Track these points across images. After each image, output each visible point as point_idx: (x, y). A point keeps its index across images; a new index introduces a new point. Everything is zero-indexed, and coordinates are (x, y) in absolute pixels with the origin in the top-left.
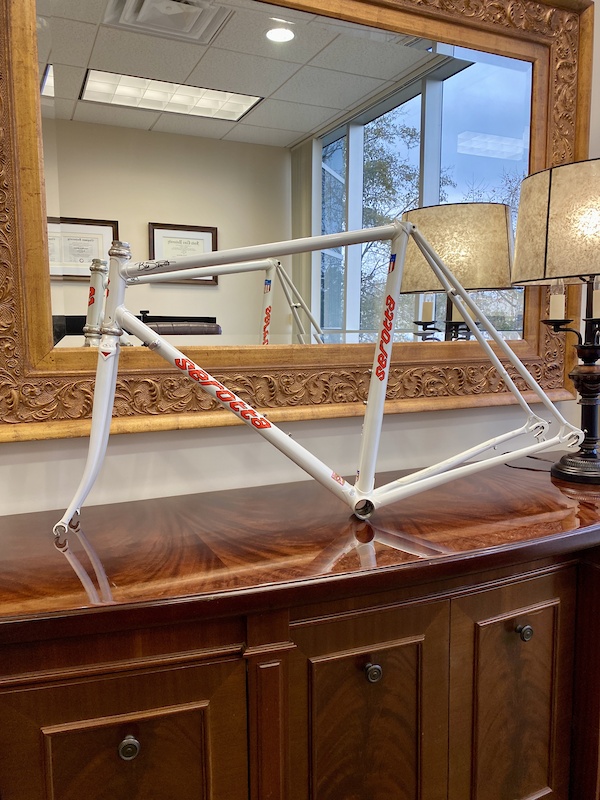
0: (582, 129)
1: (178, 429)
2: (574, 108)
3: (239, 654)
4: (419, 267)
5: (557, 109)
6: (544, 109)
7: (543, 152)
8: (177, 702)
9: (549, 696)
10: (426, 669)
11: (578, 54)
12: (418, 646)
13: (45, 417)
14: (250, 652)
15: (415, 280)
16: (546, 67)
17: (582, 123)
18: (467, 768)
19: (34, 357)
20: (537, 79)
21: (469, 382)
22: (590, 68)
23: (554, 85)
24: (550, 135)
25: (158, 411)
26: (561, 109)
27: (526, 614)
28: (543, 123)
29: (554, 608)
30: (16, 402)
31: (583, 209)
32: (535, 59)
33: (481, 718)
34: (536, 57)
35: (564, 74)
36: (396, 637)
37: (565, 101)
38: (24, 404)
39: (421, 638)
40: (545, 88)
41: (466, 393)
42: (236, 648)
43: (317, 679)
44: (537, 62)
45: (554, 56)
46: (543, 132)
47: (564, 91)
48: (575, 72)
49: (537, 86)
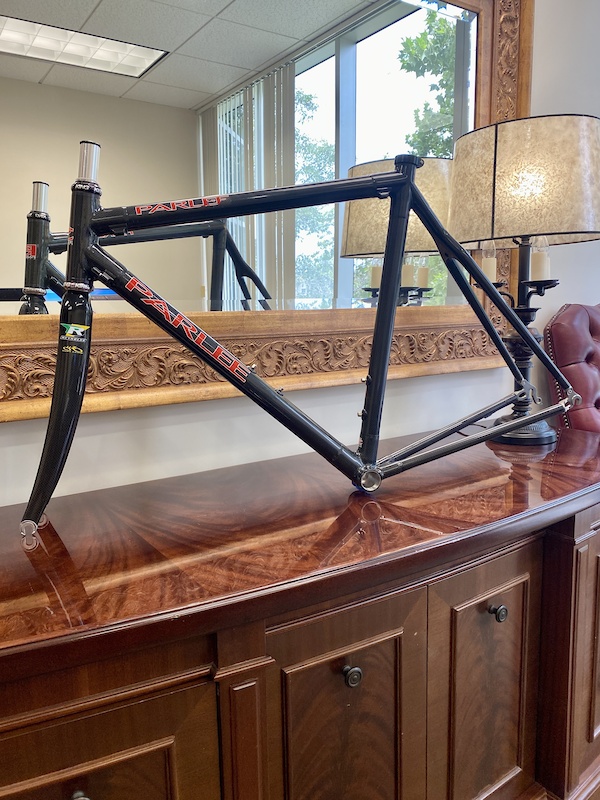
0: (524, 87)
1: (119, 409)
2: (516, 65)
3: (209, 677)
4: (363, 228)
5: (500, 64)
6: (489, 63)
7: (488, 109)
8: (135, 744)
9: (518, 674)
10: (404, 664)
11: (520, 8)
12: (397, 641)
14: (220, 674)
15: (360, 242)
16: (490, 20)
17: (524, 81)
18: (445, 761)
20: (483, 31)
21: (420, 349)
22: (531, 24)
23: (498, 39)
24: (495, 91)
26: (504, 65)
27: (499, 594)
28: (488, 79)
29: (524, 583)
31: (531, 167)
32: (481, 10)
33: (458, 707)
34: (481, 7)
35: (507, 28)
36: (374, 633)
37: (507, 57)
39: (400, 632)
40: (489, 42)
41: (416, 361)
42: (205, 670)
43: (292, 690)
44: (482, 13)
45: (498, 8)
46: (487, 88)
47: (507, 47)
48: (517, 26)
49: (482, 38)
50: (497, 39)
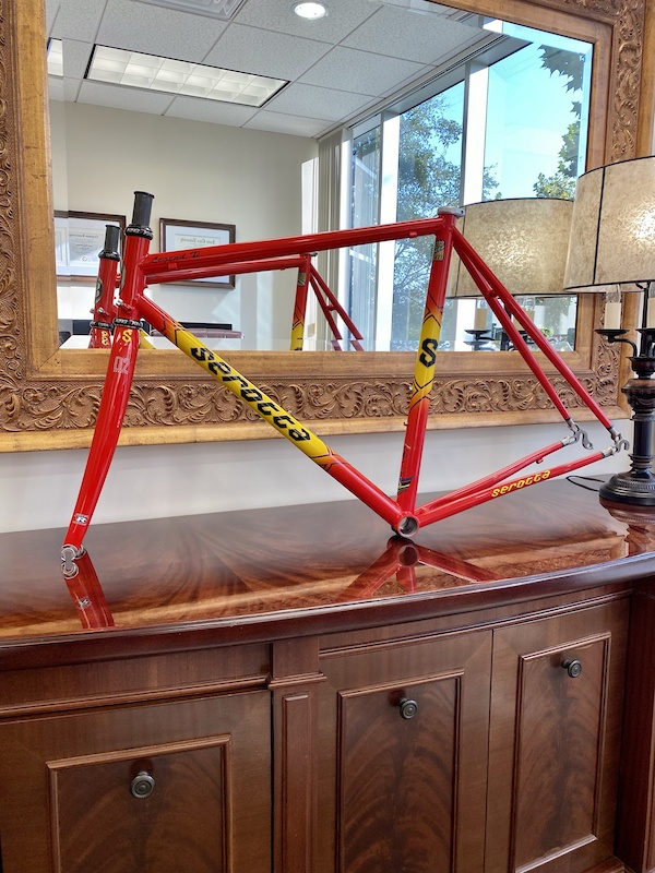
0: (646, 119)
1: (196, 442)
2: (637, 96)
3: (264, 686)
5: (618, 96)
6: (605, 95)
7: (602, 144)
9: (596, 736)
10: (465, 706)
11: (643, 36)
12: (457, 682)
13: (48, 425)
14: (274, 684)
16: (608, 50)
17: (645, 112)
18: (508, 811)
19: (37, 359)
20: (598, 62)
21: (514, 397)
23: (616, 69)
24: (610, 125)
25: (174, 421)
26: (623, 96)
27: (573, 649)
28: (603, 111)
29: (604, 641)
30: (17, 408)
32: (596, 41)
33: (524, 758)
34: (597, 37)
35: (628, 58)
36: (433, 671)
37: (627, 88)
38: (25, 410)
39: (460, 672)
40: (606, 74)
41: (511, 409)
42: (261, 680)
43: (348, 714)
44: (598, 43)
45: (616, 37)
46: (602, 121)
47: (627, 77)
48: (639, 54)
49: (597, 70)
50: (614, 69)
